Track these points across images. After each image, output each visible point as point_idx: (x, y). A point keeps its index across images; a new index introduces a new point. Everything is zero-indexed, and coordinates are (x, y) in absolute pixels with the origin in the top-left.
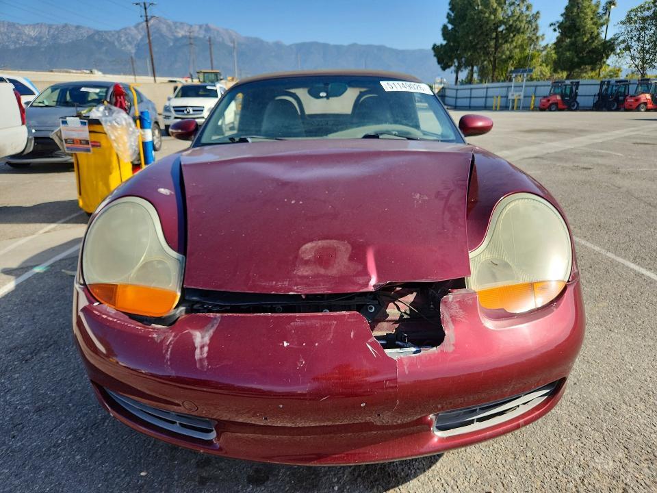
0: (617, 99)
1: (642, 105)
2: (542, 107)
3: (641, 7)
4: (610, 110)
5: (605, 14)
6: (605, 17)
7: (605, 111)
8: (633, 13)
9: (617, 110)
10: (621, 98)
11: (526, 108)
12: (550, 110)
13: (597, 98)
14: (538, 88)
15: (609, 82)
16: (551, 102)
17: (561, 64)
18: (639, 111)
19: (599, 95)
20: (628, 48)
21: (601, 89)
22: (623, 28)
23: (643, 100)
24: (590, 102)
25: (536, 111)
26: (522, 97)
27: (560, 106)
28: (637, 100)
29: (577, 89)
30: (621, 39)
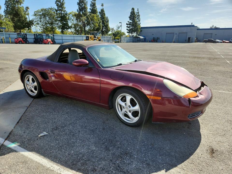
0: (41, 40)
1: (49, 42)
2: (16, 42)
3: (37, 11)
4: (40, 44)
5: (27, 11)
6: (27, 12)
7: (38, 44)
8: (36, 13)
9: (42, 44)
10: (42, 40)
11: (8, 42)
12: (20, 44)
13: (34, 40)
14: (10, 35)
15: (36, 34)
16: (19, 40)
17: (17, 27)
18: (49, 44)
19: (35, 38)
20: (38, 24)
21: (35, 37)
22: (34, 17)
23: (49, 41)
24: (32, 41)
25: (13, 43)
26: (5, 38)
27: (23, 42)
28: (48, 41)
29: (26, 36)
30: (35, 20)
